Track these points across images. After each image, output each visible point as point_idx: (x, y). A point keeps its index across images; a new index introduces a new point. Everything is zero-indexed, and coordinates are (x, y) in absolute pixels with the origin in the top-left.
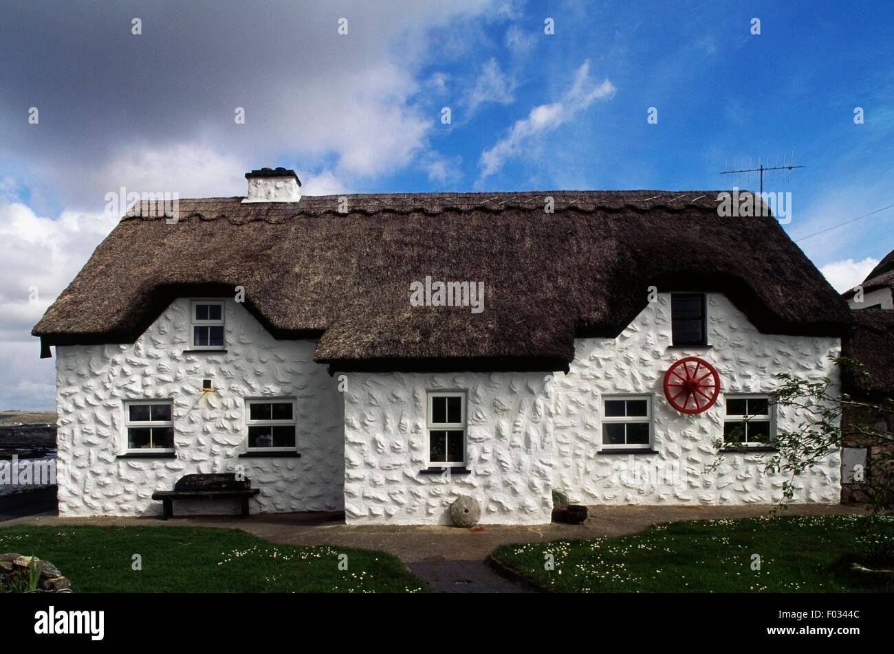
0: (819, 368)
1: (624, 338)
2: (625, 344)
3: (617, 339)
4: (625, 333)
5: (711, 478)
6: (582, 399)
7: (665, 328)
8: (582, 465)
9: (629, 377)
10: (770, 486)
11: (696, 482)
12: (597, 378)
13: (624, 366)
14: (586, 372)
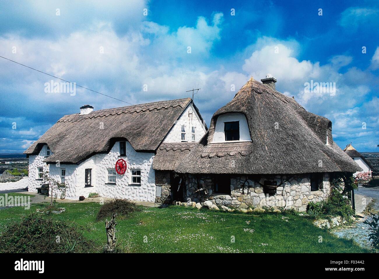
0: (150, 162)
1: (110, 154)
2: (110, 155)
3: (109, 154)
4: (110, 153)
5: (127, 193)
6: (102, 169)
7: (118, 152)
8: (102, 186)
9: (111, 164)
10: (139, 196)
11: (124, 193)
12: (105, 164)
13: (110, 161)
14: (103, 162)
